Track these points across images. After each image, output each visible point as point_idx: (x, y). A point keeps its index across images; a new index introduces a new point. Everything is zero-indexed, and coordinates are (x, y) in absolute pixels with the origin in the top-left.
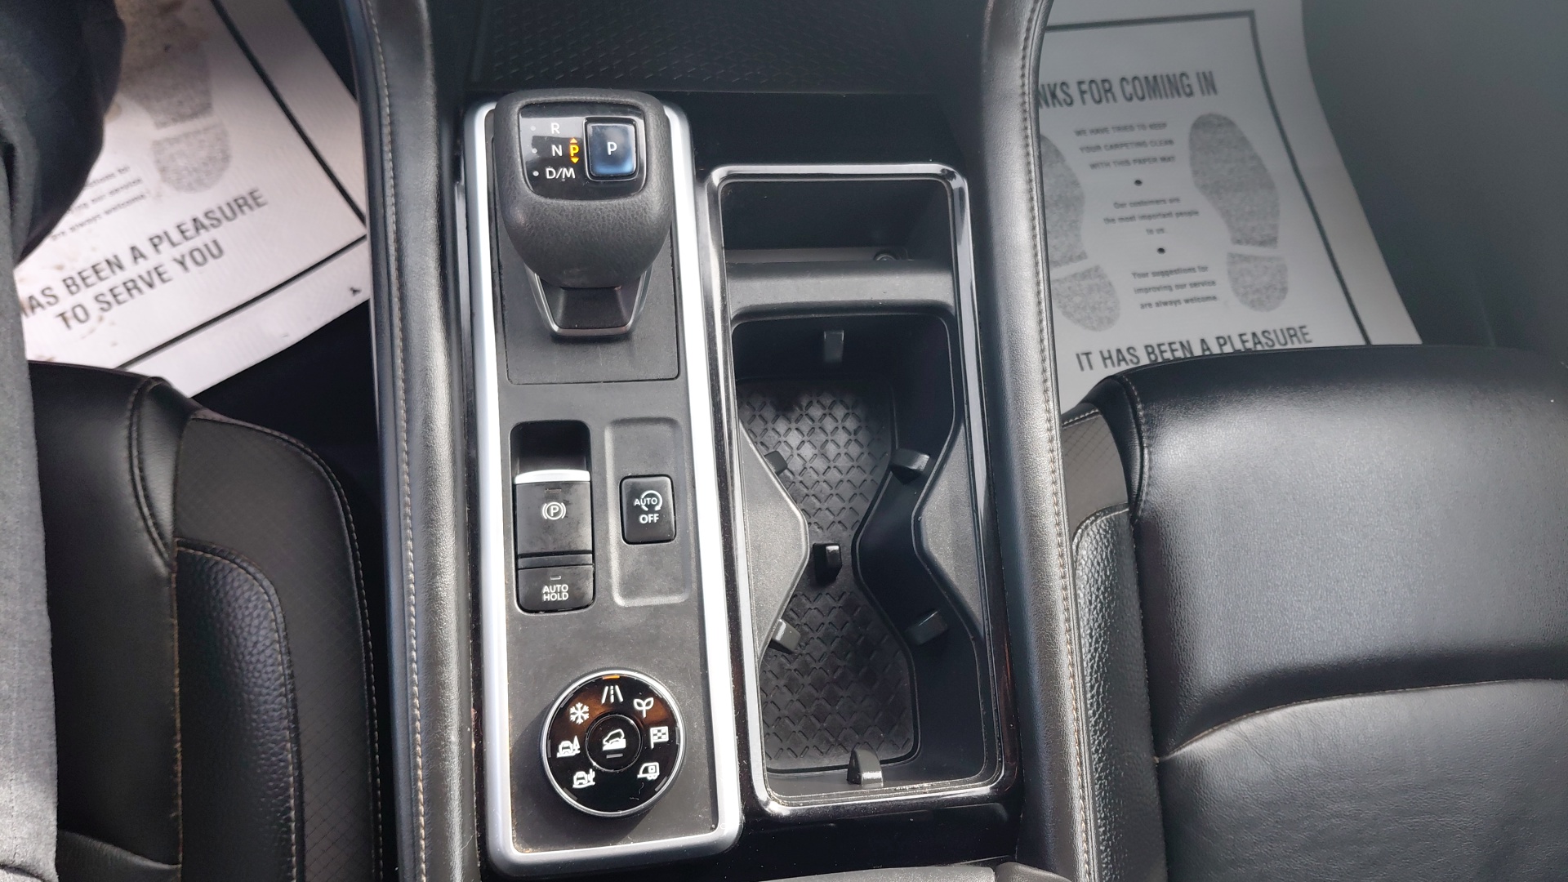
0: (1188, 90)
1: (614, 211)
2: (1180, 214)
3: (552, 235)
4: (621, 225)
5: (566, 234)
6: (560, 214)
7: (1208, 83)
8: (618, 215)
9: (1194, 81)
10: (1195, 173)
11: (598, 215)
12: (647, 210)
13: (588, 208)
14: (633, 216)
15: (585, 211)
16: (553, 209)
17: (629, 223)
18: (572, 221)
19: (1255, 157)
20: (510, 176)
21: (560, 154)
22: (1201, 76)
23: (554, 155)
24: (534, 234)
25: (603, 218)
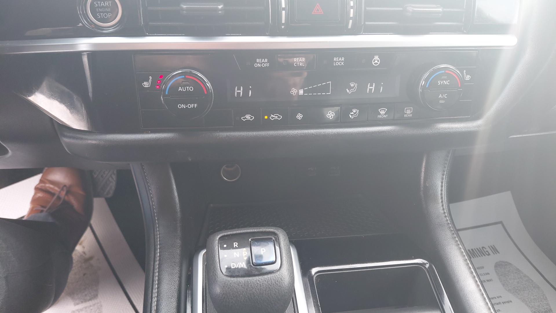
0: (487, 253)
1: (265, 281)
2: (504, 303)
3: (234, 297)
4: (269, 288)
5: (241, 296)
6: (238, 285)
7: (495, 250)
8: (267, 283)
9: (488, 250)
10: (503, 285)
11: (258, 283)
12: (283, 279)
13: (252, 280)
14: (275, 282)
15: (251, 282)
16: (235, 283)
17: (274, 287)
18: (244, 288)
19: (525, 276)
20: (213, 269)
21: (238, 256)
22: (490, 247)
23: (235, 257)
24: (224, 297)
25: (260, 285)
